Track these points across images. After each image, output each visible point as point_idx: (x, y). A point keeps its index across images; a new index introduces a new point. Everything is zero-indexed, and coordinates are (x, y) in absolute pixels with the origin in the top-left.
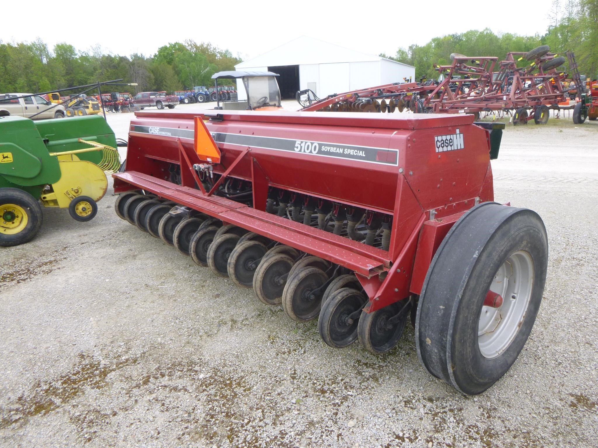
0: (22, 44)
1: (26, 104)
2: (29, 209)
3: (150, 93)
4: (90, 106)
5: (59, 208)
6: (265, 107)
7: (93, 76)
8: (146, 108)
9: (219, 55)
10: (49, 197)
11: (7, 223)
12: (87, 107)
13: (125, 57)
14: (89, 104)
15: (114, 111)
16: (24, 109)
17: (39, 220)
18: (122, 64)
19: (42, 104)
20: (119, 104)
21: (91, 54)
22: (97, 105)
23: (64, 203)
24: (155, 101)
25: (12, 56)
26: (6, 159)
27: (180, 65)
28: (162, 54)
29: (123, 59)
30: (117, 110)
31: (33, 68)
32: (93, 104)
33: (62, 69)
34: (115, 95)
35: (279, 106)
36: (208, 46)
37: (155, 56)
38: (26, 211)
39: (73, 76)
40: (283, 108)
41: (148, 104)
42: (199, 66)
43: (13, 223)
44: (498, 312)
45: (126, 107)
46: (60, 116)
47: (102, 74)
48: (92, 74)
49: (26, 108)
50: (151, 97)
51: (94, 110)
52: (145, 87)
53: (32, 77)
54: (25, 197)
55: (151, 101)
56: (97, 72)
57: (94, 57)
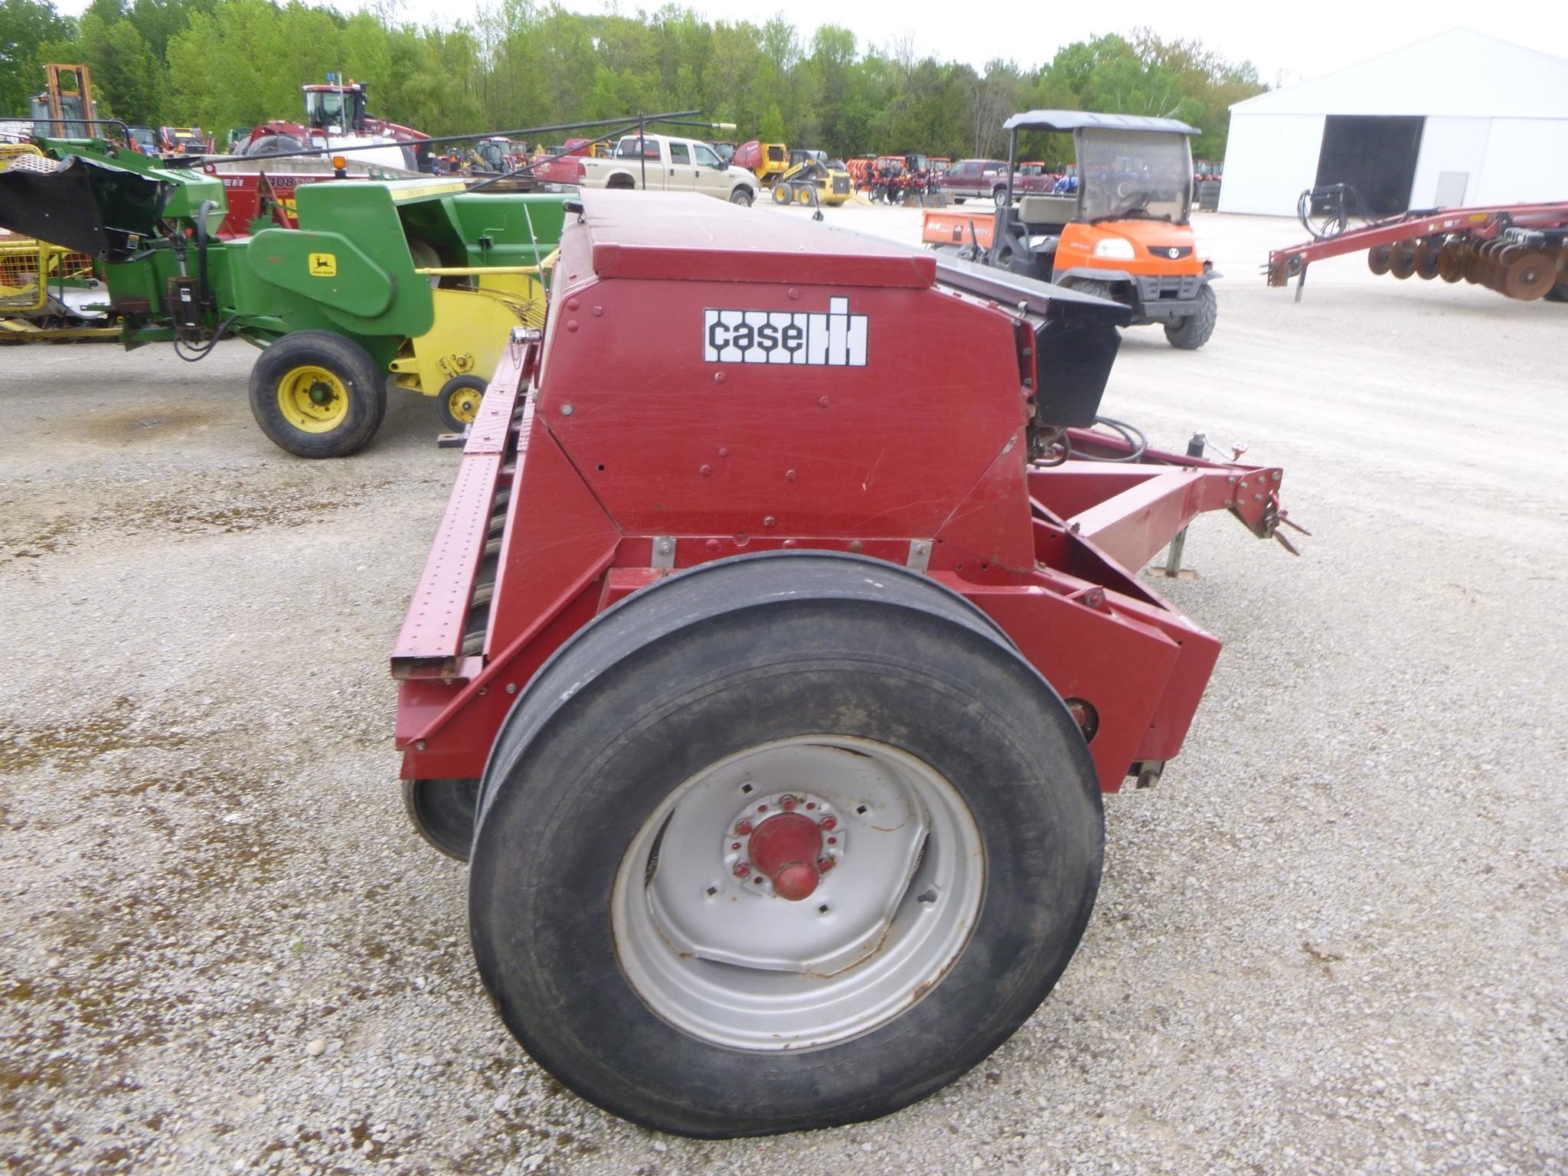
0: (746, 24)
1: (674, 162)
2: (350, 383)
3: (987, 164)
4: (829, 181)
5: (421, 393)
6: (1129, 221)
7: (882, 110)
8: (969, 201)
9: (1218, 75)
10: (404, 365)
11: (316, 407)
12: (822, 185)
13: (968, 66)
14: (828, 176)
15: (886, 199)
16: (667, 173)
17: (368, 412)
18: (956, 82)
19: (709, 165)
20: (901, 182)
21: (892, 56)
22: (846, 180)
23: (432, 386)
24: (993, 185)
25: (718, 51)
26: (323, 268)
27: (1103, 96)
28: (1065, 62)
29: (961, 72)
30: (893, 197)
31: (755, 80)
32: (836, 179)
33: (816, 88)
34: (916, 160)
35: (1182, 223)
36: (1191, 49)
37: (1046, 67)
38: (346, 387)
39: (839, 105)
40: (1191, 230)
41: (975, 192)
42: (1155, 100)
43: (327, 409)
44: (881, 929)
45: (915, 192)
46: (744, 199)
47: (903, 105)
48: (879, 105)
49: (672, 172)
50: (987, 173)
51: (835, 192)
52: (1001, 149)
53: (749, 102)
54: (349, 359)
55: (982, 183)
56: (894, 99)
57: (896, 63)
